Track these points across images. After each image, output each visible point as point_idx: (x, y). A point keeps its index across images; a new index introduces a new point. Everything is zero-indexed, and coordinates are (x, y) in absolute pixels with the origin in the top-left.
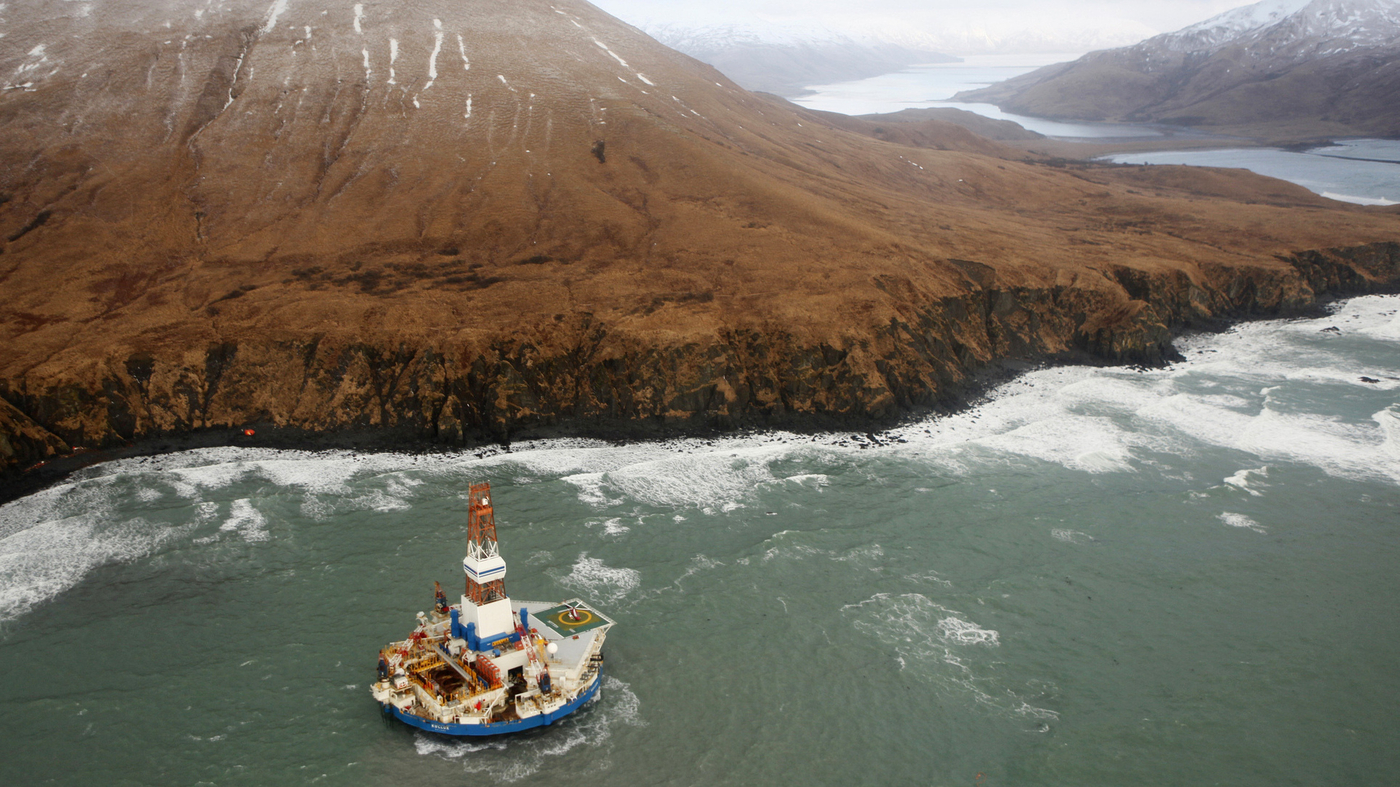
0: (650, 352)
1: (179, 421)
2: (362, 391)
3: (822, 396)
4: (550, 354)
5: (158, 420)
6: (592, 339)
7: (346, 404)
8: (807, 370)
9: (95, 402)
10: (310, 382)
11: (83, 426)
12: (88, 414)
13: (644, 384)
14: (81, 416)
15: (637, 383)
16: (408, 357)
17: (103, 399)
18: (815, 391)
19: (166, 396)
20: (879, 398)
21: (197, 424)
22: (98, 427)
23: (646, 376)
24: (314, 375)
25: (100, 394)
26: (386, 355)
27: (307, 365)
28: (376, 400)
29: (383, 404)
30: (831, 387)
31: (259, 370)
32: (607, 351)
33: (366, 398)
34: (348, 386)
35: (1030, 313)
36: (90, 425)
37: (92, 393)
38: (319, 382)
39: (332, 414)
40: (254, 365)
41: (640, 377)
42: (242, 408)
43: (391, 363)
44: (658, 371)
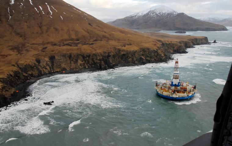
0: (130, 52)
1: (49, 71)
2: (83, 62)
3: (155, 58)
4: (113, 54)
5: (45, 71)
6: (118, 51)
7: (81, 65)
8: (153, 54)
9: (33, 68)
10: (72, 62)
11: (32, 73)
12: (32, 71)
13: (130, 58)
14: (31, 71)
15: (129, 58)
16: (89, 56)
17: (35, 67)
18: (154, 57)
19: (45, 66)
20: (164, 58)
21: (52, 71)
22: (35, 73)
23: (130, 56)
24: (73, 60)
25: (34, 66)
26: (85, 56)
27: (70, 59)
28: (86, 64)
29: (87, 65)
30: (156, 57)
31: (60, 61)
32: (122, 53)
33: (84, 64)
34: (80, 62)
35: (168, 47)
36: (34, 73)
37: (32, 66)
38: (74, 62)
39: (79, 67)
40: (59, 60)
41: (129, 56)
42: (60, 68)
43: (86, 57)
44: (132, 55)
